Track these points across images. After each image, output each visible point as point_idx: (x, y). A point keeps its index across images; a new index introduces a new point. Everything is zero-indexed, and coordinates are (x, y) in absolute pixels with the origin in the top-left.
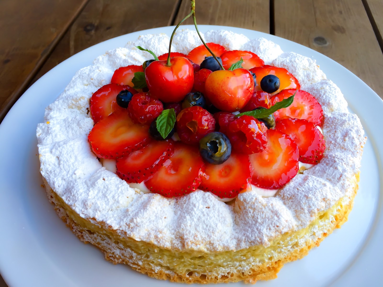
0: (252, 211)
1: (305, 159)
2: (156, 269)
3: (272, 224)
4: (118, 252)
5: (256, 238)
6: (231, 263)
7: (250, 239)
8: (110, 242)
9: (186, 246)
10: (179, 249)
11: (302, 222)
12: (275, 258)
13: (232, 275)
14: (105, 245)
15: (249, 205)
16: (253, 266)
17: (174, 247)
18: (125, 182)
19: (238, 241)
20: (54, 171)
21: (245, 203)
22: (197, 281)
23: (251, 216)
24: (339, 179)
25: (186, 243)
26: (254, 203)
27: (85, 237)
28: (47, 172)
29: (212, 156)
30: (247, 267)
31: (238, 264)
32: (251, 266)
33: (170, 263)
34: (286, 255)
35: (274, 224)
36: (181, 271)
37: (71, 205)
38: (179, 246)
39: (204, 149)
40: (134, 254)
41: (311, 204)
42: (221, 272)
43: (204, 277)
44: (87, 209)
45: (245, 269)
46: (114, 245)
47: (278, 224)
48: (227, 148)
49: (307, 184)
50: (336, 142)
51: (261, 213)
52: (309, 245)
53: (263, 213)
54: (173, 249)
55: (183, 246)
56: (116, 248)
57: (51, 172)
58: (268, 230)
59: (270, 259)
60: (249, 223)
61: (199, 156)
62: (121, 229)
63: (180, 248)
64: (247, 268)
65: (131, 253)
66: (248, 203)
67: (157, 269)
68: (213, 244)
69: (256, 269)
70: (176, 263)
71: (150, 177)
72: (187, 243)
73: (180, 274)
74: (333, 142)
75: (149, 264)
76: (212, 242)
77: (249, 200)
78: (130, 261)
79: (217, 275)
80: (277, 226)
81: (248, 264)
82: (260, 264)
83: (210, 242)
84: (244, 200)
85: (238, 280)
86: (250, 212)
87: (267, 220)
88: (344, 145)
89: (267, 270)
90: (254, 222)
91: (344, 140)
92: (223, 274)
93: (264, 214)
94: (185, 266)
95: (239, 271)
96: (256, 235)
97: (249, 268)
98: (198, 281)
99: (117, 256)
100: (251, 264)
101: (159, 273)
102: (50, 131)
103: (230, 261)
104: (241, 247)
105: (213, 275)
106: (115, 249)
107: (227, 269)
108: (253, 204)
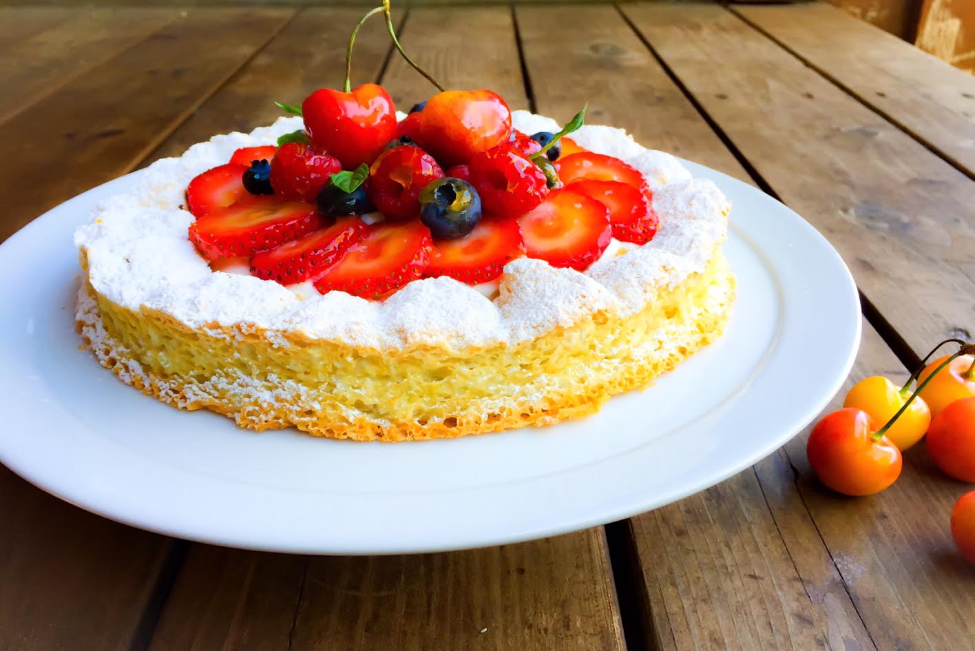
0: (532, 284)
1: (623, 232)
2: (350, 414)
3: (572, 293)
4: (266, 397)
5: (545, 317)
6: (504, 387)
7: (534, 321)
8: (247, 379)
9: (410, 338)
10: (397, 350)
11: (630, 302)
12: (590, 379)
13: (510, 414)
14: (239, 390)
15: (526, 276)
16: (549, 392)
17: (386, 345)
18: (272, 284)
19: (512, 330)
20: (120, 278)
21: (517, 275)
22: (438, 434)
23: (531, 291)
24: (689, 248)
25: (409, 333)
26: (535, 272)
27: (189, 395)
28: (105, 281)
29: (445, 213)
30: (537, 394)
31: (517, 388)
32: (545, 392)
33: (379, 396)
34: (610, 375)
35: (577, 293)
36: (404, 413)
37: (166, 307)
38: (397, 343)
39: (429, 204)
40: (303, 389)
41: (643, 273)
42: (487, 406)
43: (451, 422)
44: (198, 311)
45: (534, 398)
46: (256, 382)
47: (584, 293)
48: (473, 197)
49: (632, 254)
50: (676, 210)
51: (551, 283)
52: (654, 362)
53: (553, 282)
54: (385, 351)
55: (405, 340)
56: (262, 389)
57: (112, 280)
58: (567, 304)
59: (582, 381)
60: (529, 302)
61: (421, 222)
62: (274, 328)
63: (398, 345)
64: (537, 397)
65: (295, 389)
66: (523, 273)
67: (354, 416)
68: (463, 336)
69: (555, 398)
70: (392, 394)
71: (325, 272)
72: (412, 333)
73: (402, 421)
74: (671, 211)
75: (334, 407)
76: (461, 333)
77: (524, 267)
78: (295, 408)
79: (479, 414)
80: (584, 297)
81: (538, 389)
82: (563, 391)
83: (457, 333)
84: (514, 270)
85: (522, 423)
86: (529, 286)
87: (563, 290)
88: (691, 212)
89: (577, 401)
90: (539, 299)
91: (691, 205)
92: (491, 411)
93: (556, 283)
94: (411, 399)
95: (522, 404)
96: (545, 313)
97: (541, 397)
98: (441, 432)
99: (265, 405)
100: (544, 388)
101: (358, 425)
102: (104, 232)
103: (502, 383)
104: (520, 337)
105: (471, 414)
106: (260, 391)
107: (497, 401)
108: (532, 272)
